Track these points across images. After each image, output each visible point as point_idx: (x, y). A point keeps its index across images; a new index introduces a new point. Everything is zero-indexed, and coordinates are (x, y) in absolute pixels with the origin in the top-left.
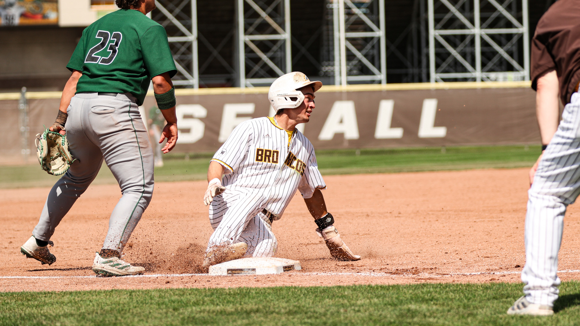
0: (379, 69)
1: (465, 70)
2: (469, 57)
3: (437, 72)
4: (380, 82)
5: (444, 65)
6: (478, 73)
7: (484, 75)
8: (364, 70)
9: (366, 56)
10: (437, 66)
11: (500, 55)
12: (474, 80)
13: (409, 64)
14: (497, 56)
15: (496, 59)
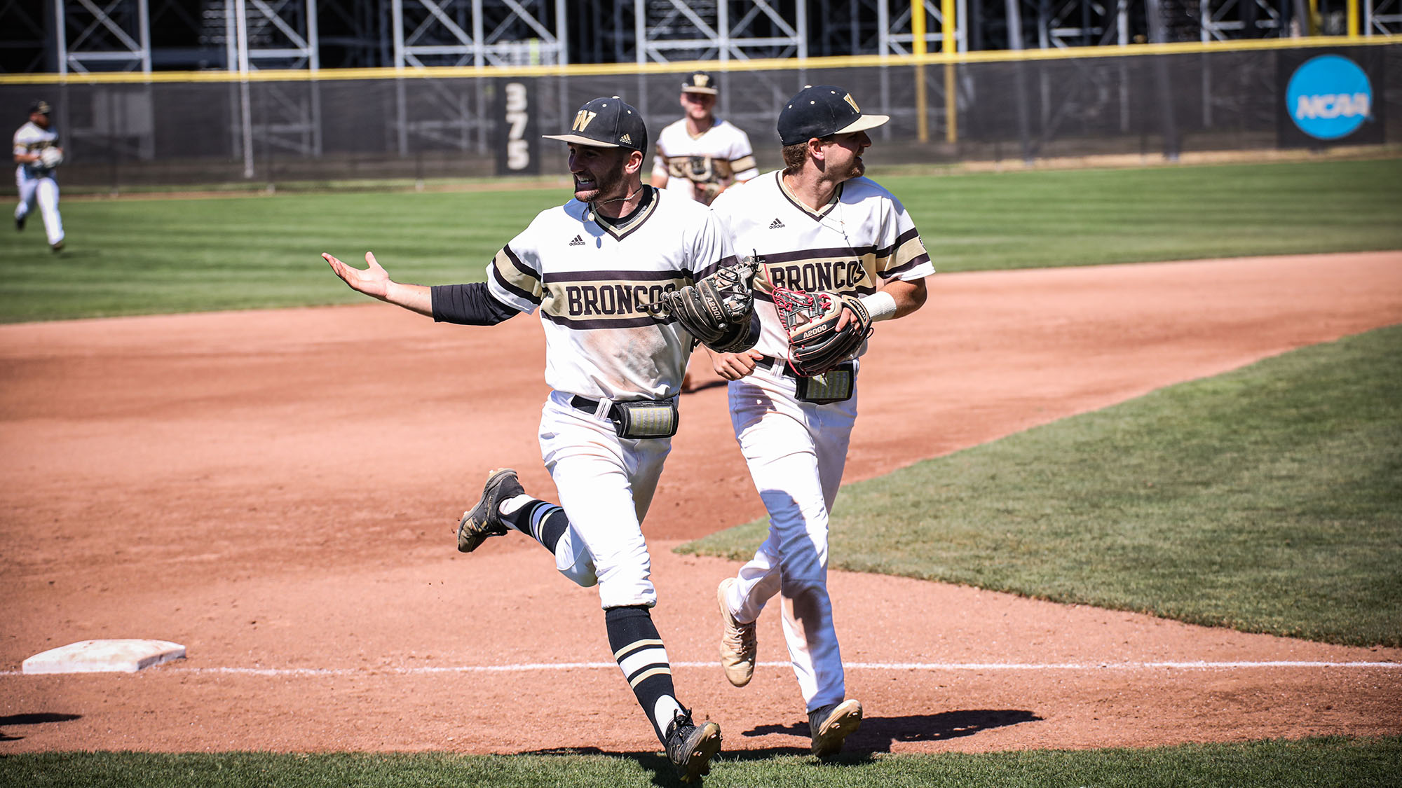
0: (305, 37)
1: (454, 40)
2: (461, 17)
3: (406, 43)
4: (306, 65)
5: (420, 32)
6: (477, 47)
7: (489, 50)
8: (279, 40)
9: (281, 14)
10: (407, 32)
11: (516, 14)
12: (471, 61)
13: (357, 27)
14: (511, 15)
15: (509, 21)
